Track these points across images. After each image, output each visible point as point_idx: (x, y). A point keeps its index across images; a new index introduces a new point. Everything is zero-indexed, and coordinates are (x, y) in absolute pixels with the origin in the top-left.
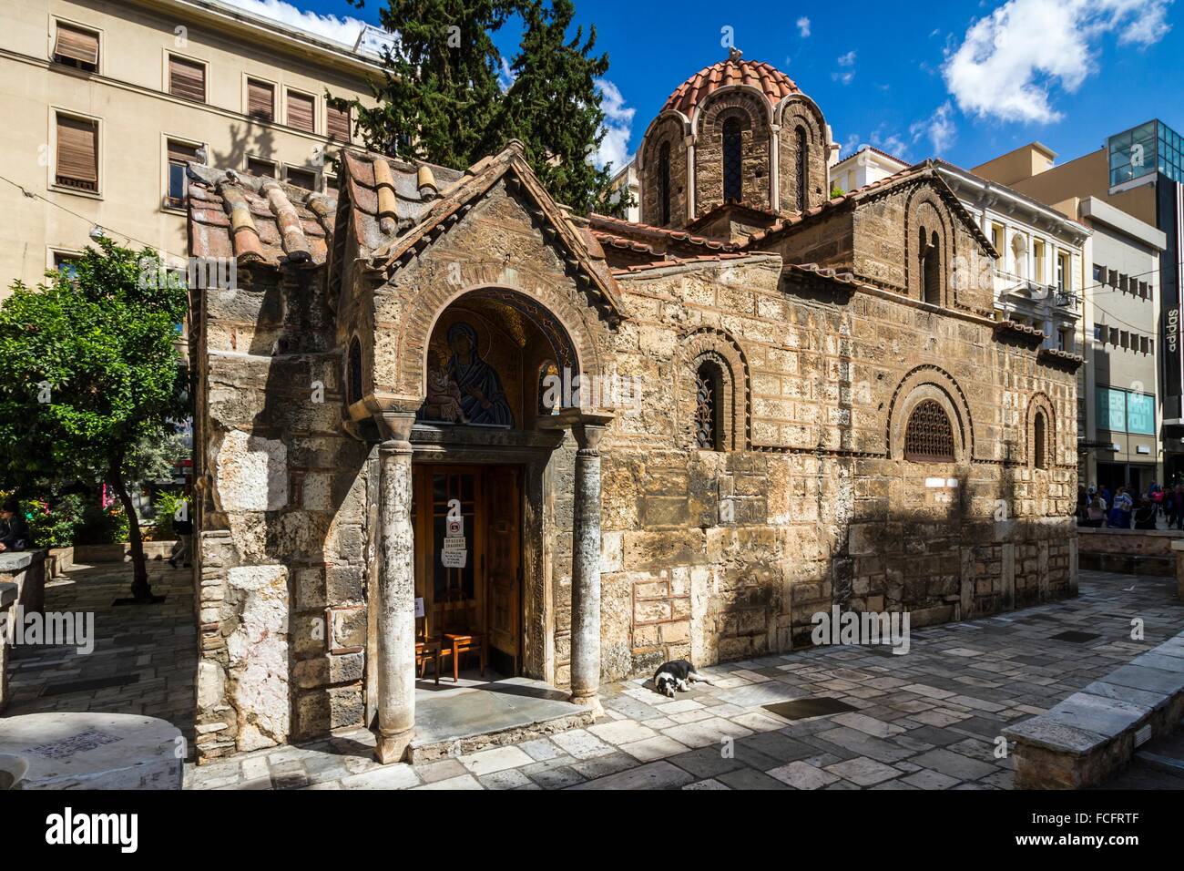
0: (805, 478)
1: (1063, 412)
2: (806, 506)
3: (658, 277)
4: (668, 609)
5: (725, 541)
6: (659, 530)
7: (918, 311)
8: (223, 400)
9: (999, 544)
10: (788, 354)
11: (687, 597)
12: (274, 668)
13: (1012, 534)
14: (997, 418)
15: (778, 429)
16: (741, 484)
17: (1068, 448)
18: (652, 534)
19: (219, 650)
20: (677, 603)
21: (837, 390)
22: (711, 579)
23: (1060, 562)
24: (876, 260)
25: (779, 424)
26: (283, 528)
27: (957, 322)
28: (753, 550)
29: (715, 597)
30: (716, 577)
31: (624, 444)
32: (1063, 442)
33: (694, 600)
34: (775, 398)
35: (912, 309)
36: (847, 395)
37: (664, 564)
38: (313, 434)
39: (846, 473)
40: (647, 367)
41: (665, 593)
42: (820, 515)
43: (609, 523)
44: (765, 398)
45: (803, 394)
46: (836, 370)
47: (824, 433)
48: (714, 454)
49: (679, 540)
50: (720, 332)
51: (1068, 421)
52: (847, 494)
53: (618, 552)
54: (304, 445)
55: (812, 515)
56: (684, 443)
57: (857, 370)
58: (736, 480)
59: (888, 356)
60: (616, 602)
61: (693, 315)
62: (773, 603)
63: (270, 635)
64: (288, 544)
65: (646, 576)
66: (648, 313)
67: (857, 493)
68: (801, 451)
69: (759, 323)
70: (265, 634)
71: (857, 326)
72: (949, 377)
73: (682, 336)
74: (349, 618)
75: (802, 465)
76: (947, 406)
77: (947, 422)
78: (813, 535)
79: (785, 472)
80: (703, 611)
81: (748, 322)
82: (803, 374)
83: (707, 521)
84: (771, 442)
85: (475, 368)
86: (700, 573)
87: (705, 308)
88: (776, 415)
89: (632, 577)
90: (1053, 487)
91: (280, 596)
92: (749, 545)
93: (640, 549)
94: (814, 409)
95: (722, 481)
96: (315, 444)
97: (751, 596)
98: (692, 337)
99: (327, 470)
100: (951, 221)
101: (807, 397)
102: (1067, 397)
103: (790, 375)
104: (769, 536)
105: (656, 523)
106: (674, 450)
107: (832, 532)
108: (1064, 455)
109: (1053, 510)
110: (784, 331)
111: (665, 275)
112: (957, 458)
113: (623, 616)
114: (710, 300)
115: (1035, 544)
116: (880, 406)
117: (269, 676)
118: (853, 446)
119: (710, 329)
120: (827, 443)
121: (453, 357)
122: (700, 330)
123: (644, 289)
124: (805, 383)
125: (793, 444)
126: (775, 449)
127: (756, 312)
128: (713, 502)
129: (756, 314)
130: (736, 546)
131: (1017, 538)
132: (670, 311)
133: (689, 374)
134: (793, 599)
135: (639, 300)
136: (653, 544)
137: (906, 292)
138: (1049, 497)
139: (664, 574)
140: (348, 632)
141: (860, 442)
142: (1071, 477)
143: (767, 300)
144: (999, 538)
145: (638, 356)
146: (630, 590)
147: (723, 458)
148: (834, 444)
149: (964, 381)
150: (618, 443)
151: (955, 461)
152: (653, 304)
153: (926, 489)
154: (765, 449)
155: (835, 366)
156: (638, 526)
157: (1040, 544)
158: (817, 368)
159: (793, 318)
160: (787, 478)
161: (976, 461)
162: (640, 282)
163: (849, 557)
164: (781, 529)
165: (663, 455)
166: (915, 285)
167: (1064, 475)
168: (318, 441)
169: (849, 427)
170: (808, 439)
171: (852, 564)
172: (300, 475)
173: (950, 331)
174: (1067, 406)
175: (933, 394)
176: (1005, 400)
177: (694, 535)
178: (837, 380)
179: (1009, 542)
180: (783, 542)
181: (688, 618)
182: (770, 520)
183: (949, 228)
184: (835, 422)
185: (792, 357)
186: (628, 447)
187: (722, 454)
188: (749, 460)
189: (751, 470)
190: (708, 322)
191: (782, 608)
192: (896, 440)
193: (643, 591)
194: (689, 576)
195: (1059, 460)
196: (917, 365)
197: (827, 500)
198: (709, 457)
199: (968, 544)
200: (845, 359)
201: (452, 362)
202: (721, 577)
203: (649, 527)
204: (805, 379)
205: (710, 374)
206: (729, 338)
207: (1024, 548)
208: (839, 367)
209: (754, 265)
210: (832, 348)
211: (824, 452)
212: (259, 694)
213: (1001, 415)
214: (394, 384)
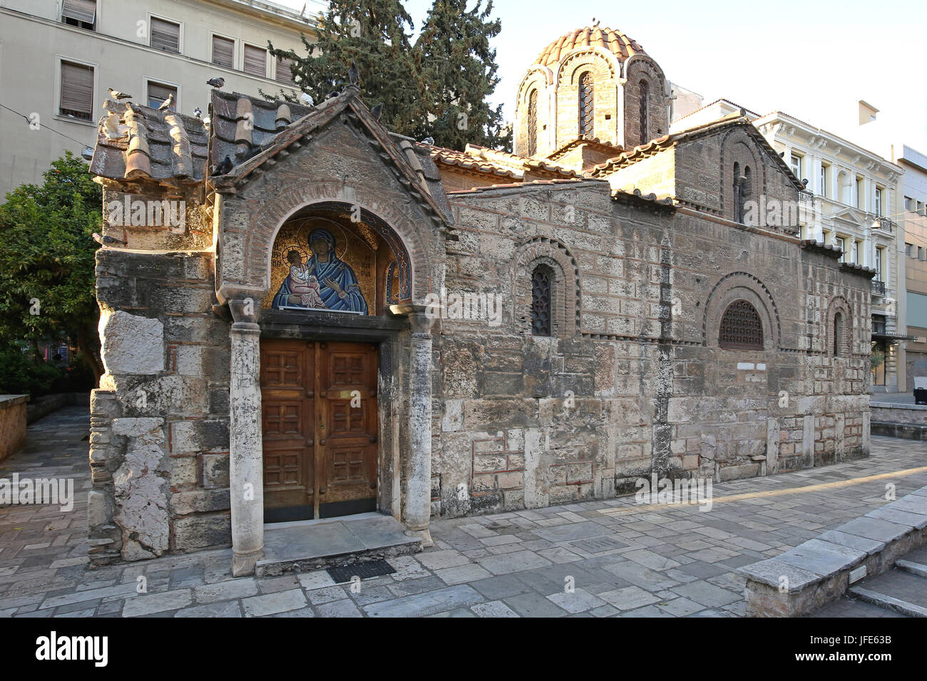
0: (629, 360)
1: (859, 312)
2: (629, 383)
3: (498, 196)
4: (504, 462)
5: (557, 408)
6: (496, 399)
7: (732, 229)
8: (108, 286)
9: (802, 416)
10: (614, 260)
11: (521, 453)
12: (153, 498)
13: (812, 408)
14: (801, 316)
15: (605, 321)
16: (571, 364)
17: (863, 341)
18: (489, 402)
19: (108, 482)
20: (512, 457)
21: (659, 291)
22: (542, 439)
23: (854, 430)
24: (696, 188)
25: (606, 316)
26: (160, 388)
27: (766, 239)
28: (581, 416)
29: (546, 453)
30: (548, 437)
31: (466, 328)
32: (859, 336)
33: (527, 455)
34: (602, 295)
35: (727, 229)
36: (668, 294)
37: (501, 427)
38: (185, 315)
39: (666, 357)
40: (486, 269)
41: (501, 449)
42: (642, 390)
43: (451, 392)
44: (593, 295)
45: (628, 293)
46: (658, 274)
47: (647, 325)
48: (547, 339)
49: (515, 407)
50: (552, 242)
51: (863, 320)
52: (666, 374)
53: (459, 415)
54: (178, 323)
55: (634, 389)
56: (520, 330)
57: (676, 275)
58: (567, 360)
59: (705, 264)
60: (457, 455)
61: (528, 227)
62: (598, 458)
63: (149, 472)
64: (164, 400)
65: (484, 435)
66: (489, 225)
67: (676, 373)
68: (625, 338)
69: (588, 235)
70: (145, 471)
71: (677, 240)
72: (759, 282)
73: (518, 244)
74: (217, 461)
75: (626, 350)
76: (757, 305)
77: (757, 318)
78: (635, 405)
79: (612, 354)
80: (536, 465)
81: (579, 234)
82: (629, 278)
83: (540, 392)
84: (598, 330)
85: (333, 265)
86: (533, 434)
87: (540, 222)
88: (603, 309)
89: (471, 435)
90: (849, 371)
91: (157, 442)
92: (578, 412)
93: (479, 414)
94: (637, 305)
95: (554, 360)
96: (187, 323)
97: (579, 454)
98: (528, 245)
99: (199, 344)
100: (762, 159)
101: (632, 295)
102: (863, 301)
103: (616, 278)
104: (596, 405)
105: (494, 393)
106: (510, 336)
107: (653, 404)
108: (859, 346)
109: (849, 390)
110: (613, 242)
111: (504, 195)
112: (765, 347)
113: (463, 467)
114: (545, 216)
115: (833, 417)
116: (698, 304)
117: (149, 504)
118: (673, 335)
119: (543, 239)
120: (650, 333)
121: (313, 257)
122: (535, 239)
123: (485, 206)
124: (630, 284)
125: (619, 332)
126: (602, 336)
127: (586, 226)
128: (545, 378)
129: (585, 229)
130: (566, 413)
131: (817, 411)
132: (508, 224)
133: (526, 274)
134: (617, 457)
135: (480, 215)
136: (490, 410)
137: (721, 214)
138: (846, 380)
139: (500, 434)
140: (217, 472)
141: (678, 332)
142: (865, 364)
143: (597, 217)
144: (801, 411)
145: (479, 259)
146: (469, 446)
147: (555, 342)
148: (656, 332)
149: (774, 288)
150: (460, 328)
151: (763, 349)
152: (493, 218)
153: (738, 370)
154: (592, 336)
155: (657, 271)
156: (477, 396)
157: (837, 416)
158: (641, 272)
159: (619, 232)
160: (613, 360)
161: (782, 349)
162: (481, 200)
163: (668, 424)
164: (607, 400)
165: (501, 339)
166: (728, 208)
167: (859, 362)
168: (191, 320)
169: (670, 320)
170: (632, 329)
171: (670, 429)
172: (175, 348)
173: (761, 246)
174: (863, 307)
175: (744, 295)
176: (808, 302)
177: (528, 404)
178: (659, 282)
179: (810, 414)
180: (609, 411)
181: (521, 470)
182: (597, 393)
183: (760, 164)
184: (657, 316)
185: (619, 263)
186: (469, 331)
187: (553, 339)
188: (578, 345)
189: (580, 352)
190: (542, 234)
191: (606, 463)
192: (711, 331)
193: (481, 447)
194: (523, 436)
195: (855, 350)
196: (731, 272)
197: (648, 378)
198: (541, 341)
199: (774, 416)
200: (666, 266)
201: (313, 260)
202: (552, 438)
203: (487, 396)
204: (629, 281)
205: (543, 275)
206: (561, 246)
207: (823, 419)
208: (661, 272)
209: (585, 189)
210: (654, 256)
211: (646, 340)
212: (140, 517)
213: (804, 313)
214: (241, 277)
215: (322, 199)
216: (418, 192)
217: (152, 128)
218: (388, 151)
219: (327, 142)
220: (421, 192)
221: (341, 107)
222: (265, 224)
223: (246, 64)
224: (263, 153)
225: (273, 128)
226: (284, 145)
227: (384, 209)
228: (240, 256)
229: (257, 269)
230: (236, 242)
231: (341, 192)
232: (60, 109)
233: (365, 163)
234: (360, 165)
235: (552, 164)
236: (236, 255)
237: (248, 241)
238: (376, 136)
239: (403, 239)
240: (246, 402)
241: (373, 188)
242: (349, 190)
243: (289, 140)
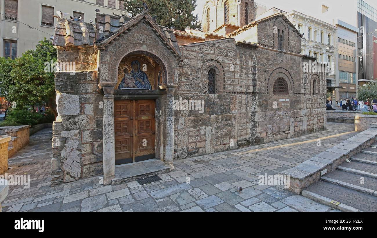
0: (242, 100)
1: (322, 79)
2: (242, 108)
3: (196, 46)
4: (199, 138)
5: (217, 119)
6: (196, 116)
7: (277, 53)
8: (59, 84)
9: (302, 117)
10: (237, 66)
11: (205, 135)
12: (76, 159)
13: (306, 114)
14: (302, 82)
15: (234, 87)
16: (222, 103)
17: (323, 89)
18: (194, 118)
19: (59, 155)
20: (202, 136)
21: (252, 75)
22: (212, 129)
23: (321, 121)
24: (265, 39)
25: (234, 85)
26: (78, 120)
27: (289, 55)
28: (225, 121)
29: (213, 134)
30: (214, 129)
31: (186, 92)
32: (322, 87)
33: (207, 135)
34: (232, 78)
35: (276, 52)
36: (255, 77)
37: (198, 126)
38: (87, 93)
39: (254, 98)
40: (193, 71)
41: (198, 134)
42: (246, 110)
43: (181, 115)
44: (229, 78)
45: (241, 77)
46: (251, 70)
47: (248, 88)
48: (214, 95)
49: (203, 119)
50: (215, 61)
51: (324, 82)
52: (255, 104)
53: (183, 123)
54: (85, 96)
55: (244, 110)
56: (204, 92)
57: (258, 70)
58: (220, 101)
59: (268, 66)
60: (183, 137)
61: (207, 56)
62: (231, 135)
63: (74, 150)
64: (80, 124)
65: (192, 129)
66: (193, 56)
67: (258, 104)
68: (240, 93)
69: (228, 58)
70: (72, 150)
71: (258, 58)
72: (287, 70)
73: (204, 62)
74: (98, 144)
75: (241, 97)
76: (286, 79)
77: (286, 83)
78: (244, 116)
79: (236, 99)
80: (210, 139)
81: (224, 57)
82: (242, 72)
83: (211, 113)
84: (231, 90)
85: (139, 73)
86: (209, 128)
87: (211, 54)
88: (233, 83)
89: (187, 129)
90: (319, 100)
91: (77, 139)
92: (224, 119)
93: (190, 122)
94: (245, 81)
95: (216, 101)
96: (88, 96)
97: (225, 134)
98: (207, 62)
99: (92, 103)
100: (288, 27)
101: (243, 78)
102: (323, 75)
103: (237, 72)
104: (231, 117)
105: (195, 114)
106: (201, 94)
107: (250, 115)
108: (322, 91)
109: (319, 107)
110: (236, 60)
111: (198, 45)
112: (289, 93)
113: (185, 141)
114: (213, 52)
115: (313, 116)
116: (265, 79)
117: (74, 161)
118: (257, 91)
119: (212, 60)
120: (249, 90)
121: (132, 70)
122: (209, 60)
123: (192, 49)
124: (242, 74)
125: (238, 91)
126: (232, 92)
127: (227, 54)
128: (213, 108)
129: (226, 55)
130: (220, 120)
131: (307, 115)
132: (200, 55)
133: (206, 72)
134: (238, 134)
135: (190, 53)
136: (194, 120)
137: (273, 47)
138: (318, 103)
139: (198, 128)
140: (99, 148)
141: (259, 89)
142: (324, 97)
143: (230, 51)
144: (302, 115)
145: (190, 68)
146: (187, 133)
147: (216, 95)
148: (251, 90)
149: (292, 72)
150: (184, 92)
151: (288, 94)
152: (195, 54)
153: (279, 102)
154: (229, 92)
155: (251, 69)
156: (190, 116)
157: (315, 116)
158: (246, 69)
159: (238, 56)
160: (236, 101)
161: (295, 94)
162: (191, 47)
163: (255, 122)
164: (234, 115)
165: (198, 95)
166: (276, 45)
167: (322, 97)
168: (89, 95)
169: (256, 86)
170: (243, 89)
171: (256, 124)
172: (84, 105)
173: (287, 58)
174: (323, 77)
175: (281, 75)
176: (304, 76)
177: (207, 117)
178: (252, 73)
179: (305, 116)
180: (235, 118)
181: (205, 141)
182: (231, 112)
183: (287, 29)
184: (251, 84)
185: (238, 66)
186: (187, 93)
187: (216, 94)
188: (224, 96)
189: (225, 99)
190: (212, 58)
191: (234, 136)
192: (270, 89)
193: (191, 134)
194: (206, 129)
195: (321, 92)
196: (277, 67)
197: (248, 106)
198: (212, 95)
199: (292, 117)
200: (254, 67)
201: (132, 72)
202: (215, 129)
203: (193, 116)
204: (242, 73)
205: (212, 72)
206: (218, 62)
207: (310, 117)
208: (253, 69)
209: (226, 42)
210: (250, 64)
211: (248, 93)
212: (70, 166)
213: (303, 80)
214: (107, 79)
215: (136, 50)
216: (169, 46)
217: (75, 27)
218: (159, 32)
219: (137, 30)
220: (170, 46)
221: (142, 17)
222: (116, 60)
223: (108, 4)
224: (115, 34)
225: (118, 26)
226: (122, 31)
227: (157, 52)
228: (107, 71)
229: (113, 76)
230: (105, 66)
231: (142, 47)
232: (42, 22)
233: (150, 36)
234: (149, 37)
235: (215, 34)
236: (105, 71)
237: (109, 66)
238: (154, 27)
239: (164, 62)
240: (109, 123)
241: (153, 45)
242: (145, 46)
243: (124, 30)
